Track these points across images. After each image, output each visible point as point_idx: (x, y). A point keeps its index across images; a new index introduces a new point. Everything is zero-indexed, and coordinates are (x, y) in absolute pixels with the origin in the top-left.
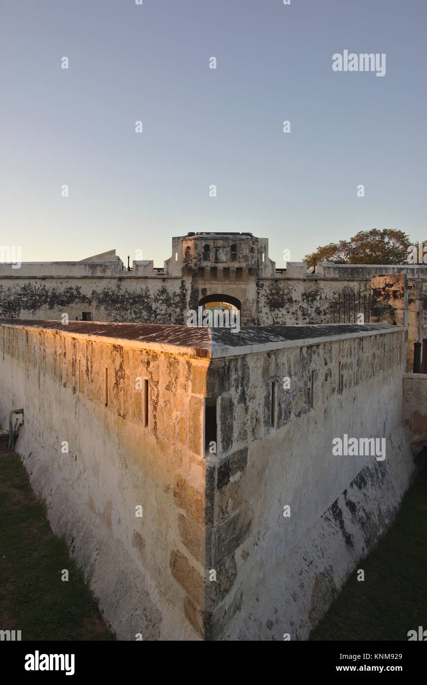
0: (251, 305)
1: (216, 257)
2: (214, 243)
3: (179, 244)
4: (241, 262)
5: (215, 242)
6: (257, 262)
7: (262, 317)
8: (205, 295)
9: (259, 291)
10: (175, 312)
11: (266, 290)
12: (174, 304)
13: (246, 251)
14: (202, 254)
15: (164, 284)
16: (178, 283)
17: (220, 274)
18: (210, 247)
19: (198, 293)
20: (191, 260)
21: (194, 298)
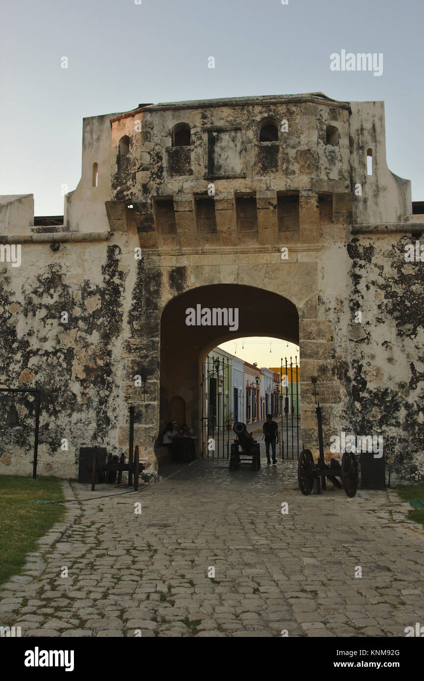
0: (332, 316)
1: (211, 160)
2: (204, 117)
3: (104, 135)
4: (294, 172)
5: (208, 114)
6: (346, 175)
7: (373, 357)
8: (179, 287)
9: (357, 271)
10: (87, 346)
11: (381, 268)
12: (84, 319)
13: (310, 138)
14: (165, 157)
15: (56, 258)
16: (98, 254)
17: (227, 217)
18: (193, 131)
19: (159, 284)
20: (134, 178)
21: (148, 300)
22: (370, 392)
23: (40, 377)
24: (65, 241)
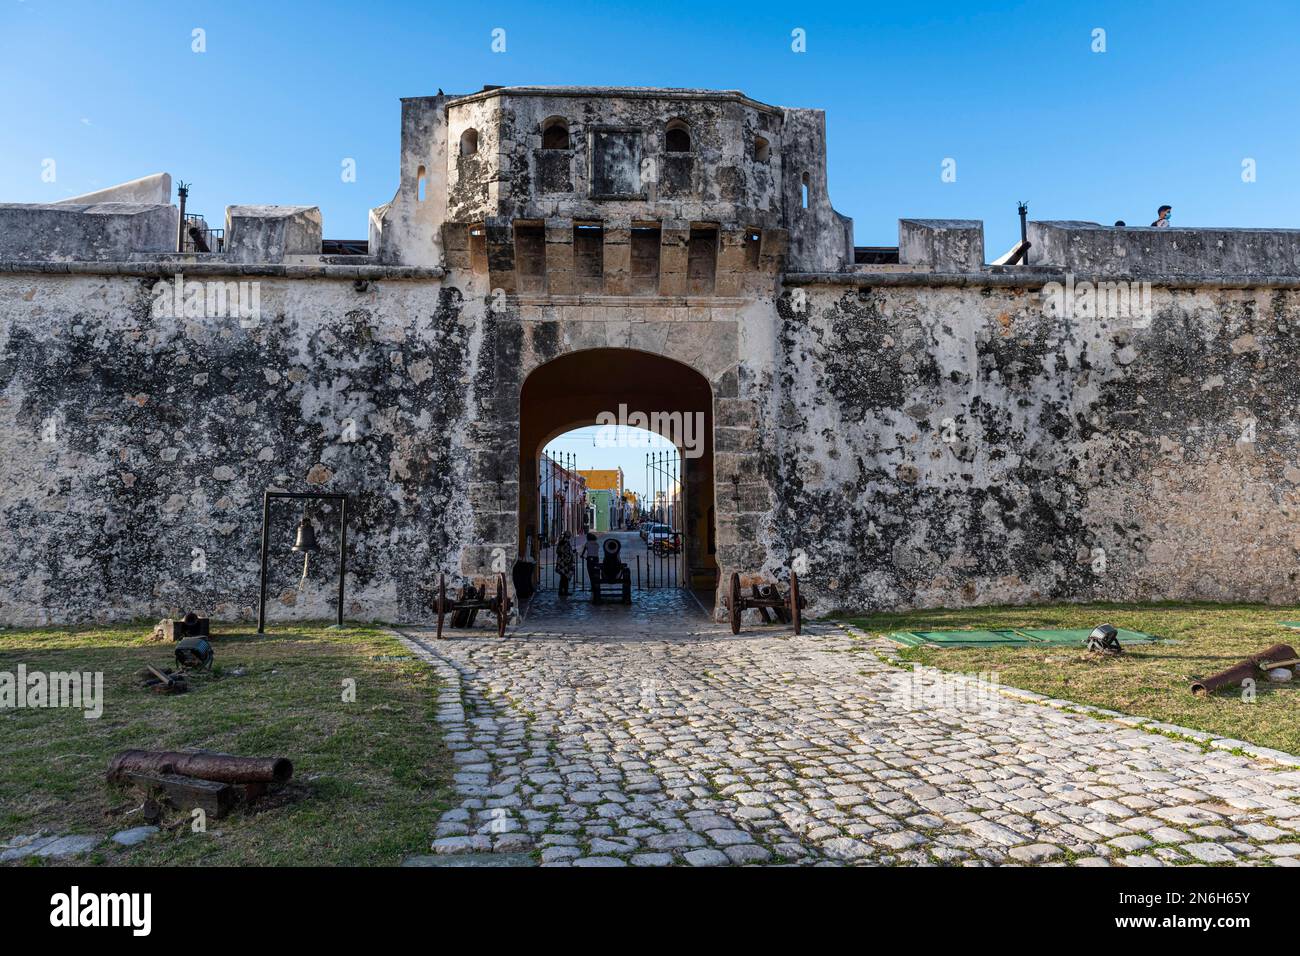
0: (756, 393)
1: (599, 173)
2: (588, 110)
4: (713, 197)
5: (594, 106)
6: (778, 205)
7: (810, 450)
8: (548, 351)
9: (790, 335)
10: (412, 431)
11: (821, 332)
12: (407, 392)
13: (734, 151)
14: (532, 163)
15: (361, 302)
16: (425, 301)
17: (618, 256)
18: (572, 129)
19: (518, 345)
20: (485, 191)
21: (501, 367)
22: (807, 496)
23: (341, 477)
24: (375, 277)
